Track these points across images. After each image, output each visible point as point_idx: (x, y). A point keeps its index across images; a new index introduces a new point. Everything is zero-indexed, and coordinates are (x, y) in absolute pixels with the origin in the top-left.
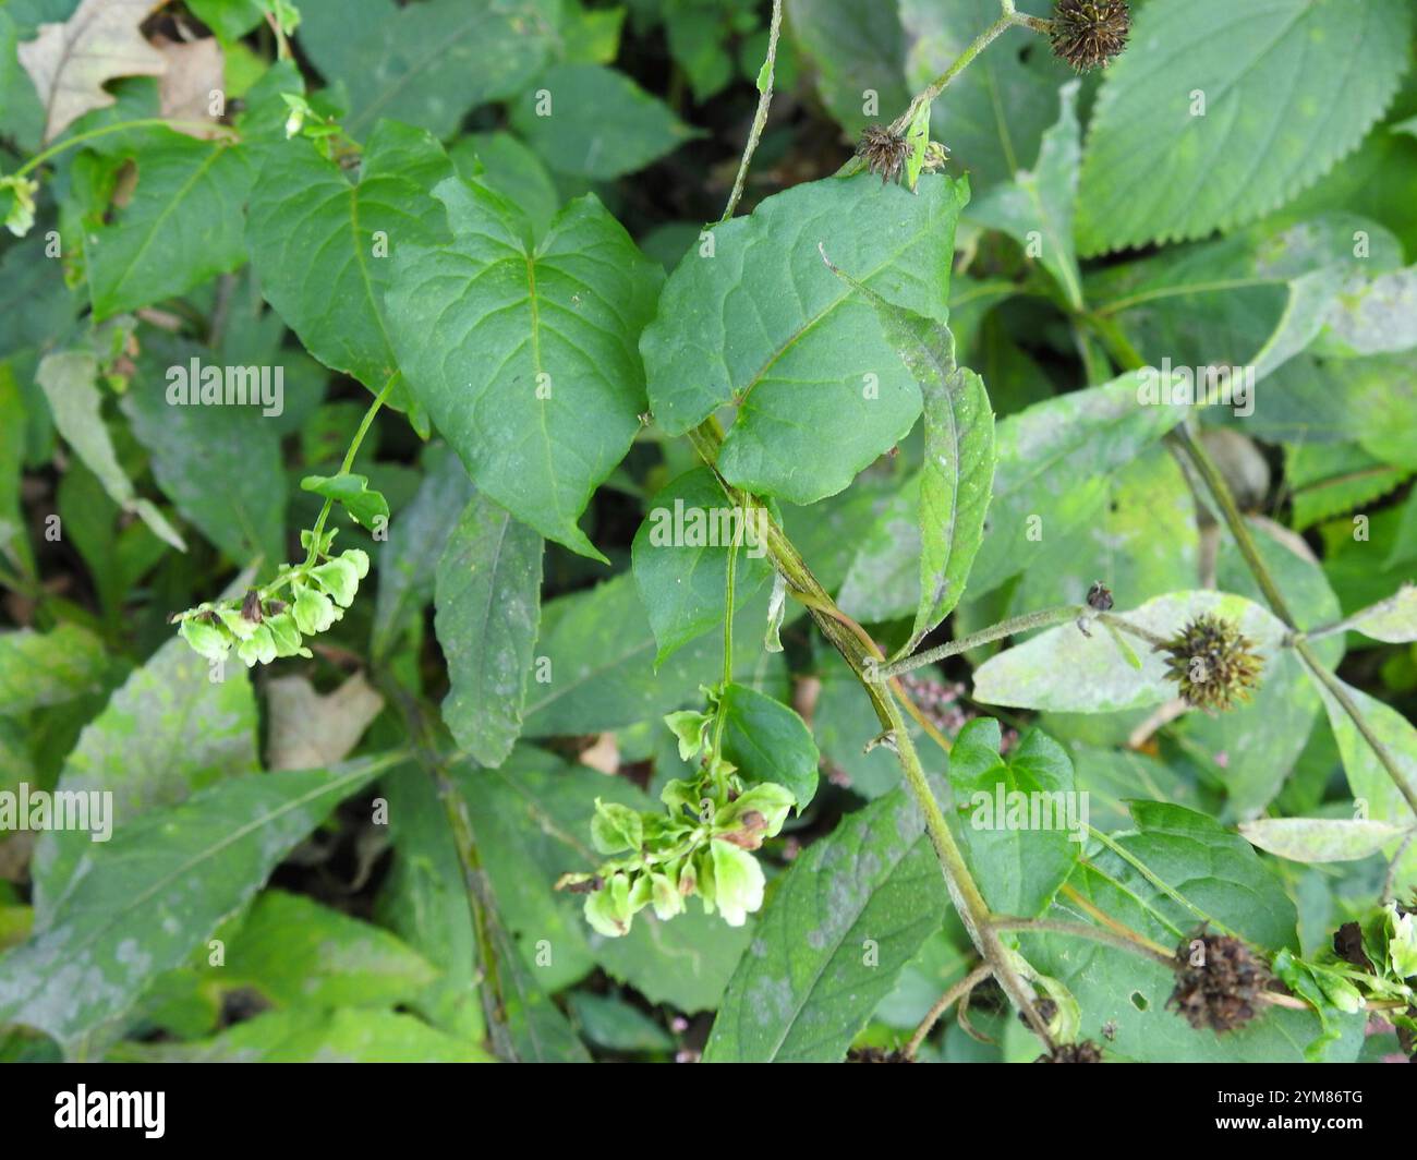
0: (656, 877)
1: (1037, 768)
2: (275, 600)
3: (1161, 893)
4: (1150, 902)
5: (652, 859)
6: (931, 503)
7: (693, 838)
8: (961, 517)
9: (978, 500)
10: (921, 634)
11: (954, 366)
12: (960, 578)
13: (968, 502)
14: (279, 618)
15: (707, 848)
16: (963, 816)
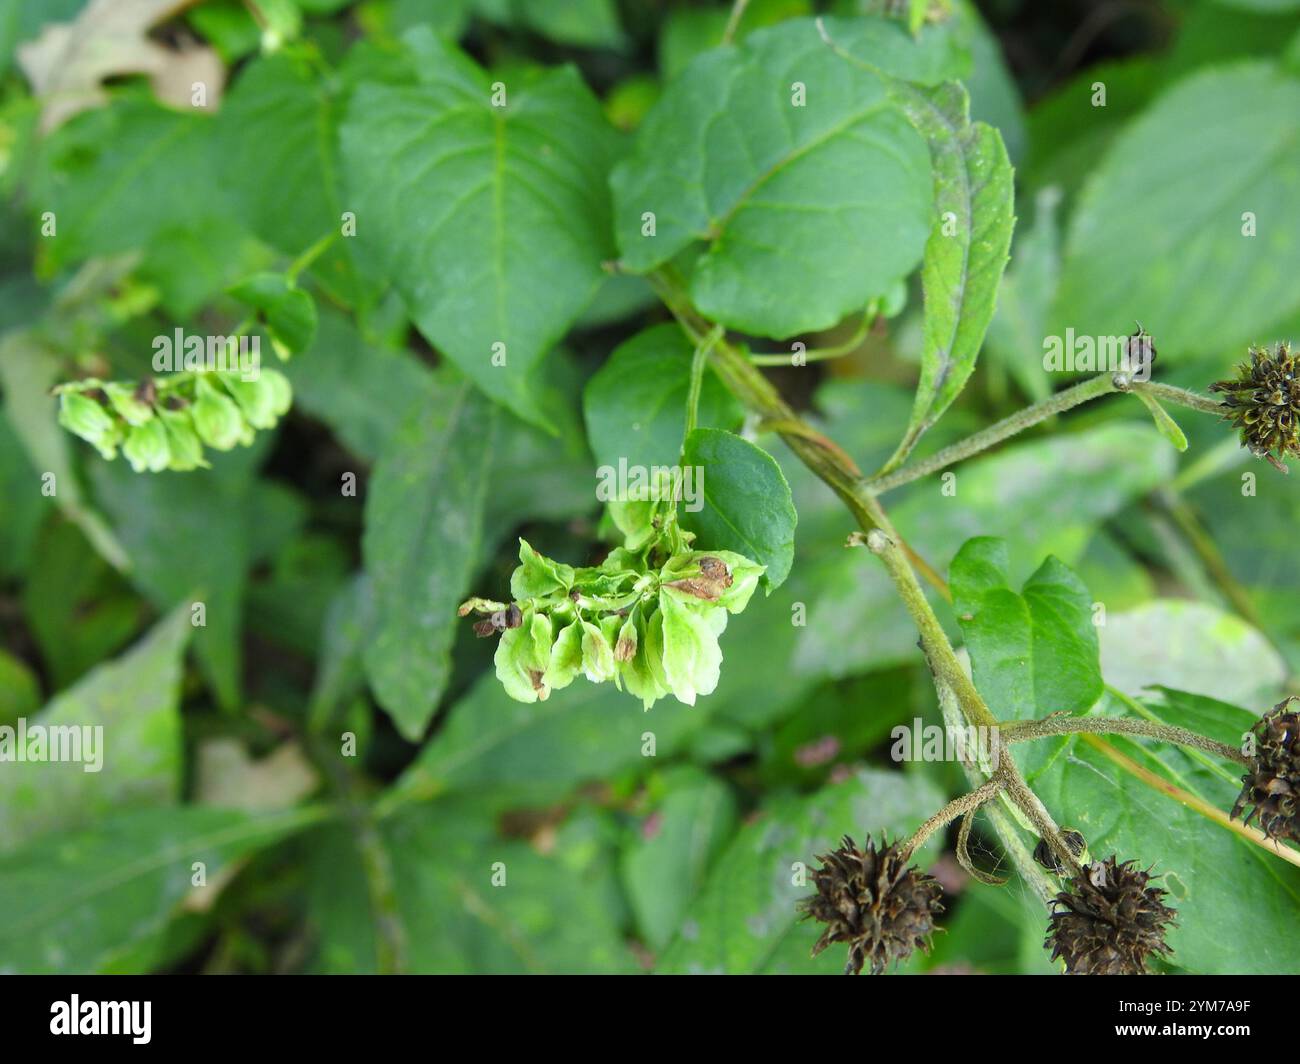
0: (587, 626)
1: (1054, 596)
2: (175, 395)
3: (1198, 769)
4: (1186, 777)
5: (584, 602)
6: (936, 264)
7: (638, 587)
8: (971, 282)
9: (993, 261)
10: (918, 431)
11: (968, 121)
12: (968, 357)
13: (981, 263)
14: (178, 416)
15: (654, 604)
16: (966, 627)
